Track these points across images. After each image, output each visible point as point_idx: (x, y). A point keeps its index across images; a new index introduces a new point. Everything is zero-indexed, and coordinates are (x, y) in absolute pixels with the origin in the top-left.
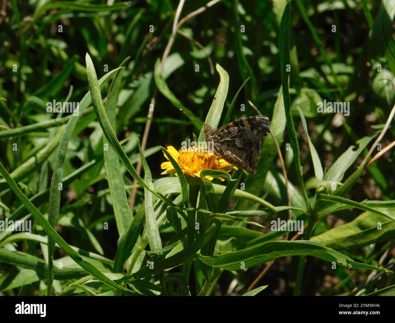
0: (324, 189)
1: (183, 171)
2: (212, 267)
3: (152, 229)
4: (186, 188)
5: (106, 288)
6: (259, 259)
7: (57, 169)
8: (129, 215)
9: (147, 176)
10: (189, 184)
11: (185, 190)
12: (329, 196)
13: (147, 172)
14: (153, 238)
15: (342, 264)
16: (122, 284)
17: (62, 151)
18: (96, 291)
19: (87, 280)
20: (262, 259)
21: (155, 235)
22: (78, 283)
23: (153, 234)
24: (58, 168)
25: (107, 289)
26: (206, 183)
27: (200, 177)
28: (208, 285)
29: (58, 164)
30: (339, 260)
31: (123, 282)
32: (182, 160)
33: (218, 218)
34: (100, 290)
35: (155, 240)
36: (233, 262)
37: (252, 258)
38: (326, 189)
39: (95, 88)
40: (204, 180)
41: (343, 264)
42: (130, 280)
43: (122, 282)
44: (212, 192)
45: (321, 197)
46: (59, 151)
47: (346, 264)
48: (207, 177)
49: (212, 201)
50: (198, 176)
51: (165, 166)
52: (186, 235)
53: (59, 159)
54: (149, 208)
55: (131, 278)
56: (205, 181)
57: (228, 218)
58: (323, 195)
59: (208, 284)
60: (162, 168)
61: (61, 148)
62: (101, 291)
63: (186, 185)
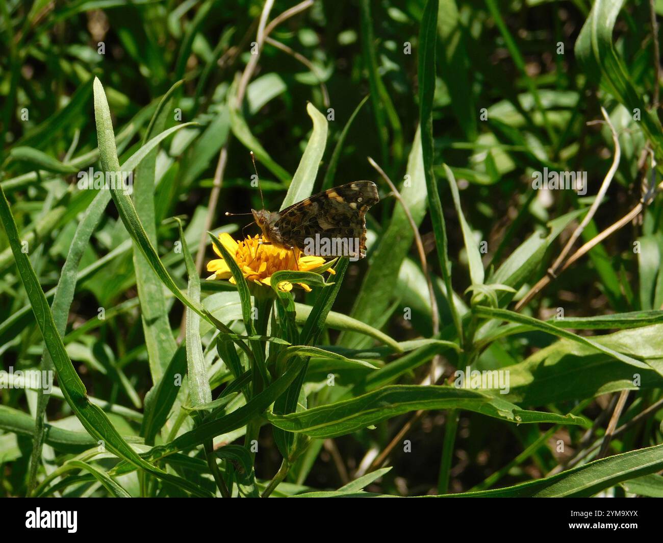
0: (484, 298)
1: (244, 274)
2: (293, 433)
3: (196, 371)
4: (248, 302)
5: (124, 467)
6: (369, 416)
7: (67, 272)
8: (170, 345)
9: (192, 283)
10: (253, 297)
11: (248, 306)
12: (491, 311)
13: (193, 276)
14: (198, 387)
15: (506, 418)
16: (150, 460)
17: (79, 242)
18: (109, 472)
19: (95, 454)
20: (374, 415)
21: (201, 381)
22: (80, 460)
23: (197, 379)
24: (69, 270)
25: (126, 470)
26: (280, 294)
27: (270, 285)
28: (287, 467)
29: (70, 263)
30: (502, 411)
31: (152, 456)
32: (242, 256)
33: (301, 353)
34: (114, 470)
35: (200, 390)
36: (326, 422)
37: (357, 415)
38: (486, 297)
39: (106, 133)
40: (277, 291)
41: (508, 418)
42: (163, 453)
43: (150, 457)
44: (291, 310)
45: (479, 311)
46: (75, 242)
47: (512, 418)
48: (282, 284)
49: (292, 325)
50: (267, 284)
51: (213, 266)
52: (251, 382)
53: (74, 256)
54: (193, 335)
55: (164, 450)
56: (279, 292)
57: (317, 353)
58: (482, 309)
59: (287, 464)
60: (209, 270)
61: (79, 239)
62: (116, 473)
63: (249, 299)
